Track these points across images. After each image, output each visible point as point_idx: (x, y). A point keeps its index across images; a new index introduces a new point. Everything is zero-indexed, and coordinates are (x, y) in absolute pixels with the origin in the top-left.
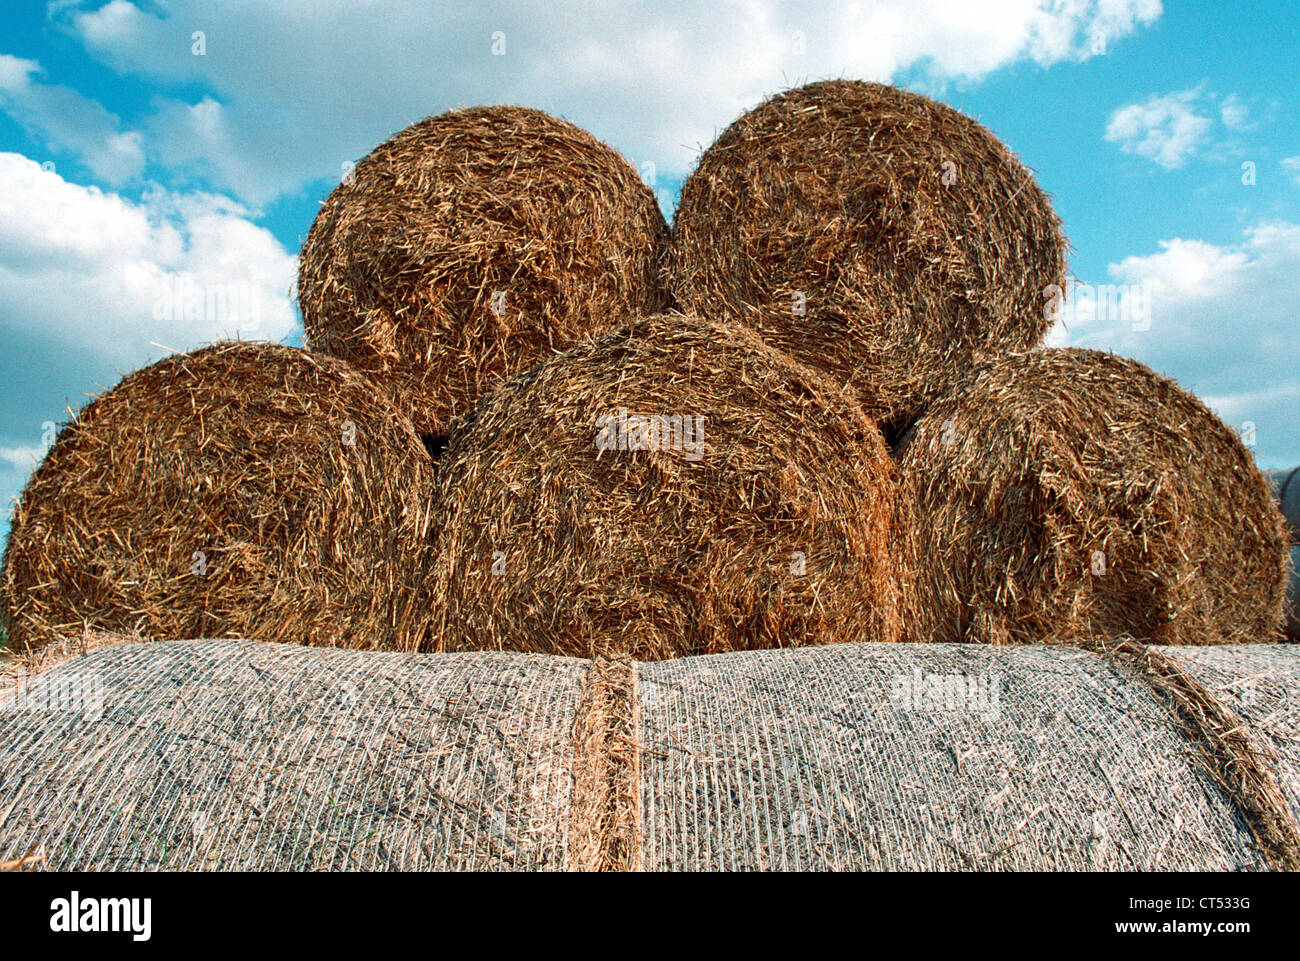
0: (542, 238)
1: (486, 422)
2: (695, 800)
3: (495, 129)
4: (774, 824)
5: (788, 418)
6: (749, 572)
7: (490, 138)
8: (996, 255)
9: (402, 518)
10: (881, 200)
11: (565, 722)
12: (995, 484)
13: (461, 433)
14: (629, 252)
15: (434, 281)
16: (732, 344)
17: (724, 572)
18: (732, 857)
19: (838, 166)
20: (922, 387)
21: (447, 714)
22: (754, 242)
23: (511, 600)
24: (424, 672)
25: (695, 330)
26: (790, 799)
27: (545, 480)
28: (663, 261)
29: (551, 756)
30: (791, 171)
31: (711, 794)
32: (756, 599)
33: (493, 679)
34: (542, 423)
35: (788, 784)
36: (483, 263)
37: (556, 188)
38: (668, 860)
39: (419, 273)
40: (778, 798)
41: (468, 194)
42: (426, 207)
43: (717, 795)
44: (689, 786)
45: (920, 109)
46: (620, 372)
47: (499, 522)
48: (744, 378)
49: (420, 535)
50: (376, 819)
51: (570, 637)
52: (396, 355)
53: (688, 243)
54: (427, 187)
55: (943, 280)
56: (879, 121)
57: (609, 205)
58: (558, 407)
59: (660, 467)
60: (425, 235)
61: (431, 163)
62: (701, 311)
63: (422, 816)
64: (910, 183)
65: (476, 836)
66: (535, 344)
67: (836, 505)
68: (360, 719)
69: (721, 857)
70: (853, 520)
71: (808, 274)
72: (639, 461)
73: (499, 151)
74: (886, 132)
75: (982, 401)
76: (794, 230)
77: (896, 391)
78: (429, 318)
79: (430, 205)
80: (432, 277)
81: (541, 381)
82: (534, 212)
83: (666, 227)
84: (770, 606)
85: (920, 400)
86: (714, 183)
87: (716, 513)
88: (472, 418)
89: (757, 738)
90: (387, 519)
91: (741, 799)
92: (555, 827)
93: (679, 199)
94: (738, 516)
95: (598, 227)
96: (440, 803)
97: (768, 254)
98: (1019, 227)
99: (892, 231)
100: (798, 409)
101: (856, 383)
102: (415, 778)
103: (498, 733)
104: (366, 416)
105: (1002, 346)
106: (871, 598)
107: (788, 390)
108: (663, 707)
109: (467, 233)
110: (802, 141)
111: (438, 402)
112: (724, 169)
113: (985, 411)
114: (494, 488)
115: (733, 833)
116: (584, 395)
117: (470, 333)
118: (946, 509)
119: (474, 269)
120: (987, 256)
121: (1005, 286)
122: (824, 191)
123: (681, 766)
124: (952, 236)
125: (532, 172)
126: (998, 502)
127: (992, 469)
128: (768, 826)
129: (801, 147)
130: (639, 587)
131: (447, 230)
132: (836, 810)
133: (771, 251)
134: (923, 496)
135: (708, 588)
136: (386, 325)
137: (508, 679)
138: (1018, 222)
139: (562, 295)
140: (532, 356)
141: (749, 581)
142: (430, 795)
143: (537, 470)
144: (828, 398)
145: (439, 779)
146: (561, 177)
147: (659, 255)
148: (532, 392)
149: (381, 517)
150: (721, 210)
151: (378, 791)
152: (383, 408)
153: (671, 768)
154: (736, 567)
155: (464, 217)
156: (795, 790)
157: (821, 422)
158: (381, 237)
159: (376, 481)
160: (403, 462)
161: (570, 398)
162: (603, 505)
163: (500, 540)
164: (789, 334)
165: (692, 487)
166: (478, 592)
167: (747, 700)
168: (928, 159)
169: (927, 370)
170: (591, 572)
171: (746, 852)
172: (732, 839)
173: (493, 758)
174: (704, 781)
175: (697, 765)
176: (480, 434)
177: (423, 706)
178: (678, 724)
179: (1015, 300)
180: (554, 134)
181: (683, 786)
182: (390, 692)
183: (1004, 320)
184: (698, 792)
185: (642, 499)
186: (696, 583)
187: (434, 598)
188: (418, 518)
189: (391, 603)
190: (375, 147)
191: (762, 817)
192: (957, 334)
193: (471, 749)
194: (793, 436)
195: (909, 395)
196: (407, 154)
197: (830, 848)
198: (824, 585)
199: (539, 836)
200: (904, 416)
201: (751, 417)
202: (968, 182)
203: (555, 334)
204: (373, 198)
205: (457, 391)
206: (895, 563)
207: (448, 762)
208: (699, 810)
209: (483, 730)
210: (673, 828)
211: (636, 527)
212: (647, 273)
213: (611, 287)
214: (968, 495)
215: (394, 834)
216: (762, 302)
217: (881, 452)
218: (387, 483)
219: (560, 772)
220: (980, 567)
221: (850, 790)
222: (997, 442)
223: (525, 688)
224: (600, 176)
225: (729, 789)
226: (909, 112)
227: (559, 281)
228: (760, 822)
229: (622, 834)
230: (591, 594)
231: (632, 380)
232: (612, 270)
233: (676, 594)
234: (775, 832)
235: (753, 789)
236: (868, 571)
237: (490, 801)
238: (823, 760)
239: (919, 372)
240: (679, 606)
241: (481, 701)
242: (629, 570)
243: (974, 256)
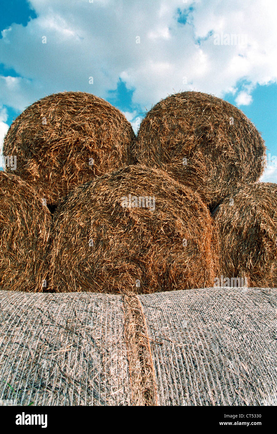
0: (92, 137)
1: (71, 200)
2: (178, 366)
3: (77, 100)
4: (214, 378)
5: (178, 202)
6: (164, 256)
7: (75, 102)
8: (244, 151)
9: (39, 234)
10: (207, 131)
11: (120, 331)
12: (245, 227)
13: (62, 204)
14: (122, 144)
15: (53, 150)
16: (159, 176)
17: (155, 256)
18: (199, 396)
19: (193, 119)
20: (220, 194)
21: (67, 328)
22: (165, 142)
23: (79, 265)
24: (54, 305)
25: (146, 171)
26: (219, 364)
27: (92, 222)
28: (134, 147)
29: (117, 350)
30: (178, 120)
31: (184, 363)
32: (167, 266)
33: (85, 308)
34: (92, 201)
35: (217, 357)
36: (71, 145)
37: (97, 121)
38: (170, 398)
39: (48, 147)
40: (214, 364)
41: (66, 121)
42: (51, 124)
43: (187, 363)
44: (174, 358)
45: (219, 103)
46: (120, 184)
47: (75, 236)
48: (163, 188)
49: (46, 241)
50: (34, 392)
51: (100, 279)
52: (38, 176)
53: (142, 142)
54: (52, 117)
55: (227, 158)
56: (206, 105)
57: (116, 127)
58: (98, 196)
59: (133, 218)
60: (50, 134)
61: (54, 109)
62: (147, 165)
63: (58, 388)
64: (216, 126)
65: (86, 399)
66: (89, 174)
67: (194, 233)
68: (26, 332)
69: (194, 396)
70: (200, 239)
71: (183, 154)
72: (126, 216)
73: (78, 107)
74: (208, 109)
75: (241, 199)
76: (178, 139)
77: (212, 195)
78: (51, 163)
79: (53, 124)
80: (52, 149)
81: (92, 186)
82: (89, 128)
83: (135, 136)
84: (172, 268)
85: (220, 198)
86: (152, 122)
87: (153, 235)
88: (66, 199)
89: (198, 334)
90: (33, 235)
91: (198, 365)
92: (123, 390)
93: (139, 127)
94: (161, 236)
95: (112, 135)
96: (67, 380)
97: (170, 147)
98: (251, 143)
99: (211, 141)
100: (181, 199)
101: (199, 192)
102: (54, 366)
103: (92, 338)
104: (27, 197)
105: (246, 181)
106: (205, 266)
107: (178, 193)
108: (156, 319)
109: (66, 134)
110: (181, 110)
111: (53, 193)
112: (155, 118)
113: (242, 203)
114: (74, 224)
115: (197, 383)
116: (107, 192)
117: (66, 169)
118: (229, 235)
119: (68, 146)
120: (241, 151)
121: (247, 162)
122: (188, 127)
123: (169, 348)
124: (230, 144)
125: (89, 115)
126: (246, 233)
127: (244, 222)
128: (212, 379)
129: (181, 112)
130: (125, 261)
131: (58, 133)
132: (241, 371)
133: (171, 146)
134: (222, 231)
135: (150, 262)
136: (35, 165)
137: (91, 308)
138: (251, 141)
139: (99, 157)
140: (88, 178)
141: (164, 260)
142: (62, 376)
143: (89, 218)
144: (191, 196)
145: (66, 366)
146: (99, 117)
147: (132, 146)
148: (88, 190)
149: (31, 234)
150: (154, 131)
151: (35, 374)
152: (33, 194)
153: (165, 349)
154: (160, 254)
155: (65, 128)
156: (220, 361)
157: (189, 204)
158: (34, 134)
159: (30, 220)
160: (40, 214)
161: (102, 193)
162: (113, 231)
163: (75, 243)
164: (176, 174)
165: (145, 226)
166: (67, 262)
167: (189, 315)
168: (222, 119)
169: (222, 188)
170: (108, 255)
171: (205, 393)
172: (197, 386)
173: (91, 352)
174: (180, 356)
175: (176, 349)
176: (69, 204)
177: (56, 324)
178: (163, 327)
179: (250, 166)
180: (97, 102)
181: (172, 359)
182: (39, 316)
183: (247, 173)
184: (179, 362)
185: (127, 230)
186: (145, 260)
187: (50, 264)
188: (45, 234)
189: (34, 265)
190: (33, 103)
191: (209, 374)
192: (232, 176)
193: (80, 348)
194: (179, 209)
195: (216, 196)
196: (45, 106)
197: (242, 391)
198: (190, 261)
199: (116, 396)
200: (215, 203)
201: (165, 202)
202: (235, 127)
203: (96, 170)
204: (32, 120)
205: (60, 189)
206: (213, 254)
207: (69, 356)
208: (180, 371)
209: (84, 336)
210: (170, 380)
211: (125, 239)
212: (128, 151)
213: (116, 155)
214: (237, 230)
215: (44, 400)
216: (167, 163)
217: (208, 215)
218: (34, 221)
219: (121, 358)
220: (241, 255)
221: (244, 360)
222: (246, 213)
223: (100, 313)
224: (113, 118)
225: (191, 360)
226: (216, 104)
227: (98, 152)
228: (208, 377)
229: (149, 386)
230: (108, 263)
231: (124, 187)
232: (116, 150)
233: (138, 264)
234: (216, 382)
235: (202, 359)
236: (205, 256)
237: (91, 377)
238: (229, 345)
239: (219, 189)
240: (140, 268)
241: (82, 320)
242: (122, 255)
243: (237, 151)
